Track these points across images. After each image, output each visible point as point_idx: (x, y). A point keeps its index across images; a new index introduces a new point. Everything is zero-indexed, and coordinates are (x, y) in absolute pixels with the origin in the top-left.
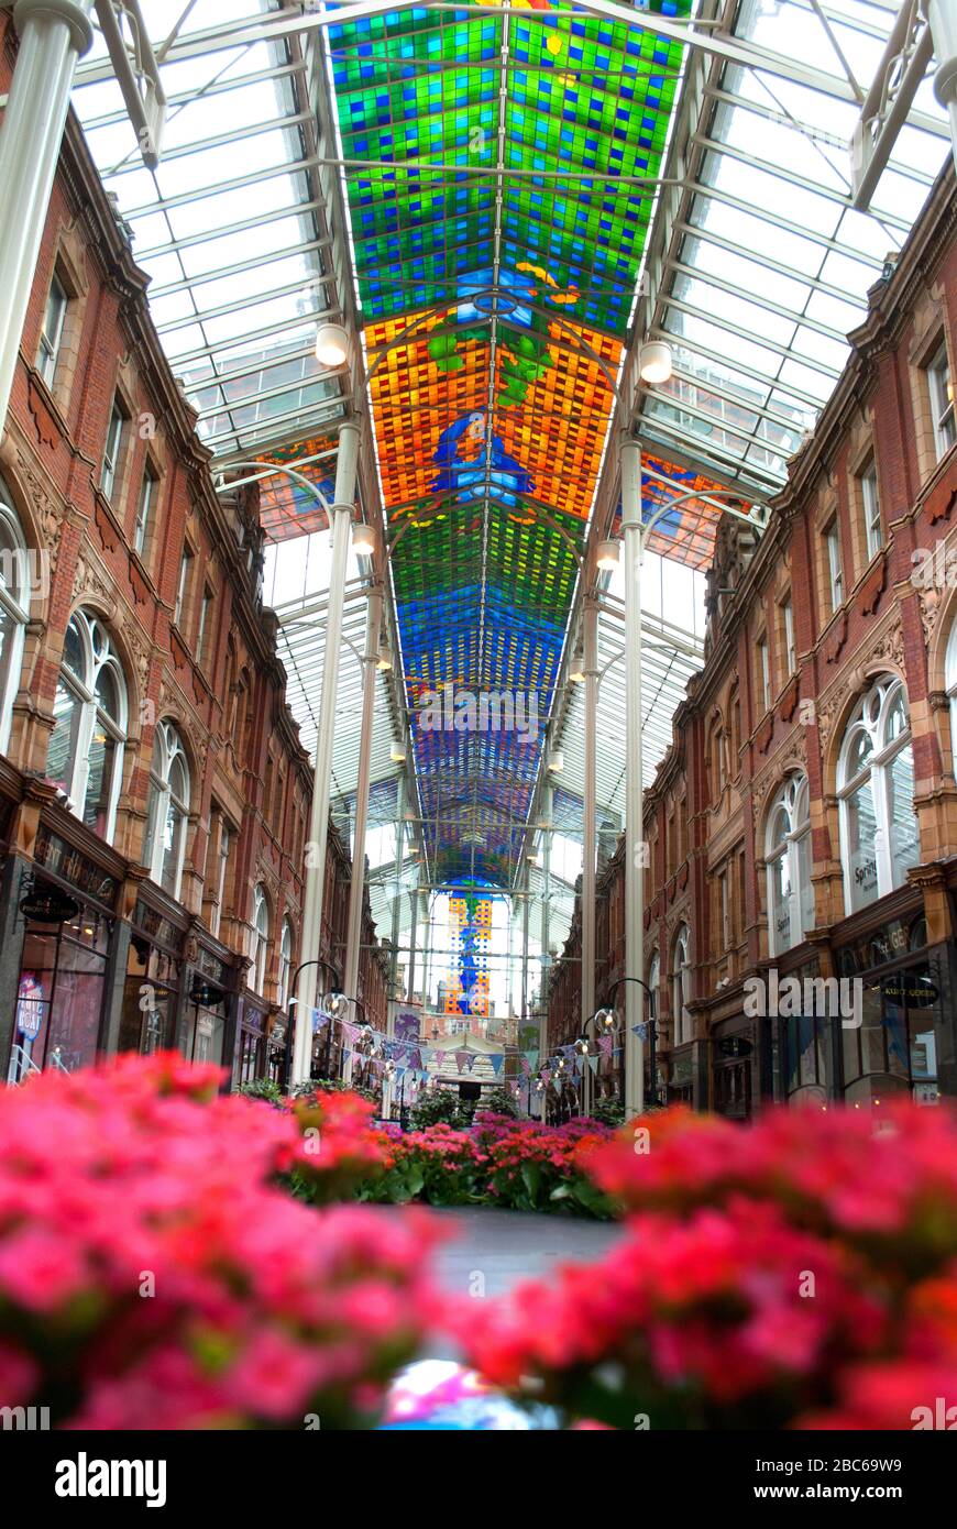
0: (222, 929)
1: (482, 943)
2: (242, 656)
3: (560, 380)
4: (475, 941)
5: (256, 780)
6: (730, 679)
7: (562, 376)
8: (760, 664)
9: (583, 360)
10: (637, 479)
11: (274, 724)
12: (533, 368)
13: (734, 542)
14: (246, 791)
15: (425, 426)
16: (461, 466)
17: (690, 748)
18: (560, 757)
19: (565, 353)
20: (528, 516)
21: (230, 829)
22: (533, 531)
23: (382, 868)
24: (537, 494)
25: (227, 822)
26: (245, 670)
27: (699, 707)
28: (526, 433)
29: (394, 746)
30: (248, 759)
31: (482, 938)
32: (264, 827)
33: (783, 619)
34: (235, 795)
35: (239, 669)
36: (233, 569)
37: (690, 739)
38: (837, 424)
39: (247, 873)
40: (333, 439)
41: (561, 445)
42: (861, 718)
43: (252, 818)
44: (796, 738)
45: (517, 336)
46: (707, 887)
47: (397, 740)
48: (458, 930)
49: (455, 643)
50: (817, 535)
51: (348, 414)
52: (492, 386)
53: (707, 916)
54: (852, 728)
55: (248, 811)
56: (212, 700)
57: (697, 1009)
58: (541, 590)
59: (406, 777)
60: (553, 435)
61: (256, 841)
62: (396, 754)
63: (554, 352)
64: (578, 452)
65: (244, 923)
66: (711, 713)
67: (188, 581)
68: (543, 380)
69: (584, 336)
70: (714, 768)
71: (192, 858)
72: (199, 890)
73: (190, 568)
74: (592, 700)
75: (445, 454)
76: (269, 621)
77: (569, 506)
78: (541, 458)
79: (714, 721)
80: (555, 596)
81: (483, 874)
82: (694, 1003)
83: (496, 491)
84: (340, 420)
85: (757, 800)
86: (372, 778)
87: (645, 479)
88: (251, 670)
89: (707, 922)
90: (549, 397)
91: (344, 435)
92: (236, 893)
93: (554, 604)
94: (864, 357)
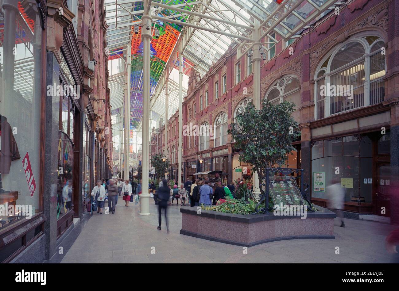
3: (166, 37)
6: (193, 100)
7: (167, 36)
8: (200, 100)
9: (172, 34)
12: (161, 33)
13: (196, 74)
15: (138, 41)
16: (143, 49)
19: (168, 32)
20: (155, 59)
22: (155, 62)
24: (157, 56)
27: (186, 103)
28: (157, 45)
33: (206, 94)
38: (220, 67)
41: (164, 48)
42: (219, 116)
44: (207, 116)
45: (159, 27)
50: (214, 83)
51: (129, 43)
54: (217, 118)
60: (163, 46)
63: (166, 31)
64: (167, 50)
66: (189, 105)
68: (163, 36)
69: (173, 30)
70: (188, 115)
77: (163, 59)
78: (160, 50)
84: (127, 44)
90: (164, 39)
91: (129, 48)
94: (227, 58)
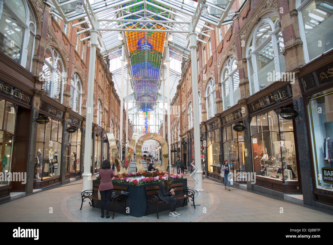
0: (106, 128)
1: (148, 120)
2: (107, 82)
4: (147, 120)
5: (110, 103)
8: (187, 83)
10: (169, 51)
11: (112, 92)
14: (109, 105)
15: (135, 40)
16: (141, 45)
17: (179, 92)
18: (160, 90)
20: (153, 52)
21: (107, 112)
22: (154, 54)
23: (130, 109)
24: (154, 49)
25: (106, 111)
26: (108, 85)
27: (180, 86)
28: (152, 40)
29: (132, 90)
30: (109, 99)
31: (148, 119)
32: (112, 110)
33: (190, 77)
34: (107, 106)
35: (107, 85)
36: (106, 71)
37: (179, 91)
39: (110, 118)
40: (121, 47)
41: (158, 43)
43: (110, 109)
46: (182, 116)
47: (132, 89)
48: (144, 118)
49: (142, 71)
51: (123, 44)
52: (146, 33)
53: (182, 121)
55: (109, 108)
56: (104, 93)
57: (181, 136)
58: (155, 63)
59: (134, 94)
60: (156, 41)
61: (111, 113)
62: (132, 91)
64: (160, 43)
65: (110, 127)
67: (100, 76)
68: (154, 33)
71: (102, 119)
72: (103, 124)
73: (100, 73)
74: (164, 84)
75: (139, 43)
76: (111, 74)
77: (159, 51)
78: (154, 44)
79: (182, 88)
80: (158, 64)
81: (148, 107)
82: (180, 135)
83: (147, 48)
84: (122, 45)
85: (187, 105)
86: (129, 94)
87: (170, 51)
88: (109, 84)
89: (182, 122)
90: (155, 36)
91: (123, 47)
92: (108, 122)
93: (158, 65)
